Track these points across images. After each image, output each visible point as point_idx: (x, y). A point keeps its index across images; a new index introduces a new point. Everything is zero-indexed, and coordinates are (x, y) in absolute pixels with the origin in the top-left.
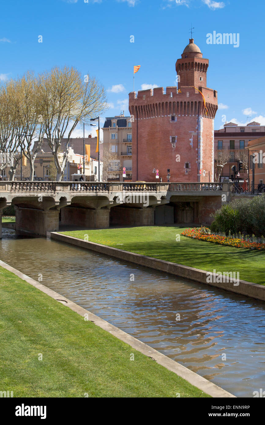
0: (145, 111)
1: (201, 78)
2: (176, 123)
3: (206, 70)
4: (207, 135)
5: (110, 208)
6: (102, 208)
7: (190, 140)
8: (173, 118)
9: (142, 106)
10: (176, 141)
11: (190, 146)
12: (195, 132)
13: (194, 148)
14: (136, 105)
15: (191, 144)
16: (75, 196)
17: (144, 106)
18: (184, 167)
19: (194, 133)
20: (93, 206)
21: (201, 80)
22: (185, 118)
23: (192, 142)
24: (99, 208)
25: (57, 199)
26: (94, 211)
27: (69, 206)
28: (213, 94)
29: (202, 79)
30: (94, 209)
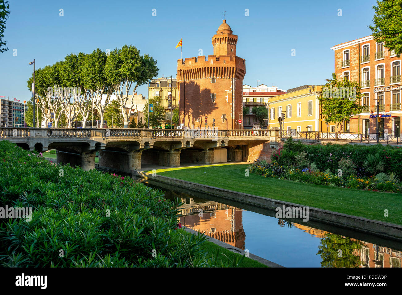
0: (190, 74)
2: (215, 84)
3: (236, 43)
4: (238, 94)
5: (181, 150)
6: (174, 150)
8: (213, 80)
9: (188, 70)
10: (215, 97)
11: (226, 101)
12: (229, 91)
13: (229, 103)
14: (184, 69)
15: (227, 100)
16: (156, 141)
17: (190, 70)
18: (222, 118)
20: (167, 148)
21: (232, 51)
22: (222, 79)
23: (227, 98)
24: (173, 150)
25: (142, 144)
26: (168, 152)
27: (151, 149)
28: (243, 62)
30: (168, 151)
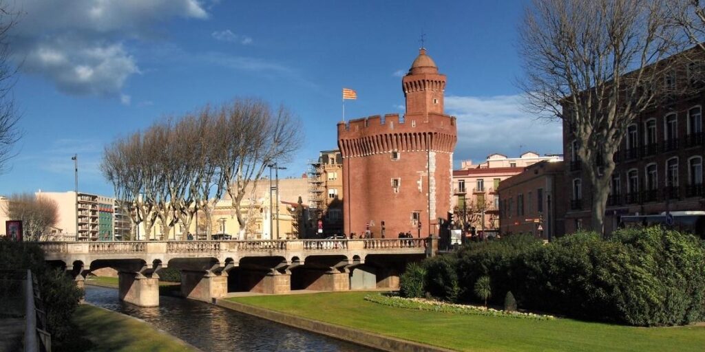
1: (435, 100)
2: (399, 162)
4: (441, 176)
7: (418, 182)
8: (395, 155)
9: (354, 140)
10: (399, 184)
11: (418, 191)
12: (425, 172)
13: (424, 193)
14: (347, 138)
15: (420, 188)
17: (357, 140)
18: (411, 218)
19: (424, 174)
21: (435, 102)
22: (411, 154)
23: (421, 185)
25: (222, 261)
28: (450, 123)
29: (437, 102)
